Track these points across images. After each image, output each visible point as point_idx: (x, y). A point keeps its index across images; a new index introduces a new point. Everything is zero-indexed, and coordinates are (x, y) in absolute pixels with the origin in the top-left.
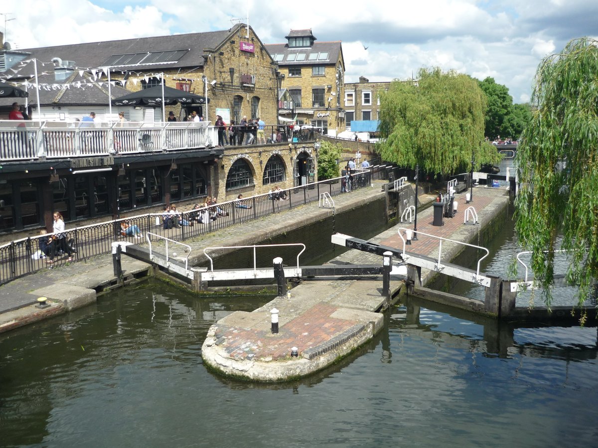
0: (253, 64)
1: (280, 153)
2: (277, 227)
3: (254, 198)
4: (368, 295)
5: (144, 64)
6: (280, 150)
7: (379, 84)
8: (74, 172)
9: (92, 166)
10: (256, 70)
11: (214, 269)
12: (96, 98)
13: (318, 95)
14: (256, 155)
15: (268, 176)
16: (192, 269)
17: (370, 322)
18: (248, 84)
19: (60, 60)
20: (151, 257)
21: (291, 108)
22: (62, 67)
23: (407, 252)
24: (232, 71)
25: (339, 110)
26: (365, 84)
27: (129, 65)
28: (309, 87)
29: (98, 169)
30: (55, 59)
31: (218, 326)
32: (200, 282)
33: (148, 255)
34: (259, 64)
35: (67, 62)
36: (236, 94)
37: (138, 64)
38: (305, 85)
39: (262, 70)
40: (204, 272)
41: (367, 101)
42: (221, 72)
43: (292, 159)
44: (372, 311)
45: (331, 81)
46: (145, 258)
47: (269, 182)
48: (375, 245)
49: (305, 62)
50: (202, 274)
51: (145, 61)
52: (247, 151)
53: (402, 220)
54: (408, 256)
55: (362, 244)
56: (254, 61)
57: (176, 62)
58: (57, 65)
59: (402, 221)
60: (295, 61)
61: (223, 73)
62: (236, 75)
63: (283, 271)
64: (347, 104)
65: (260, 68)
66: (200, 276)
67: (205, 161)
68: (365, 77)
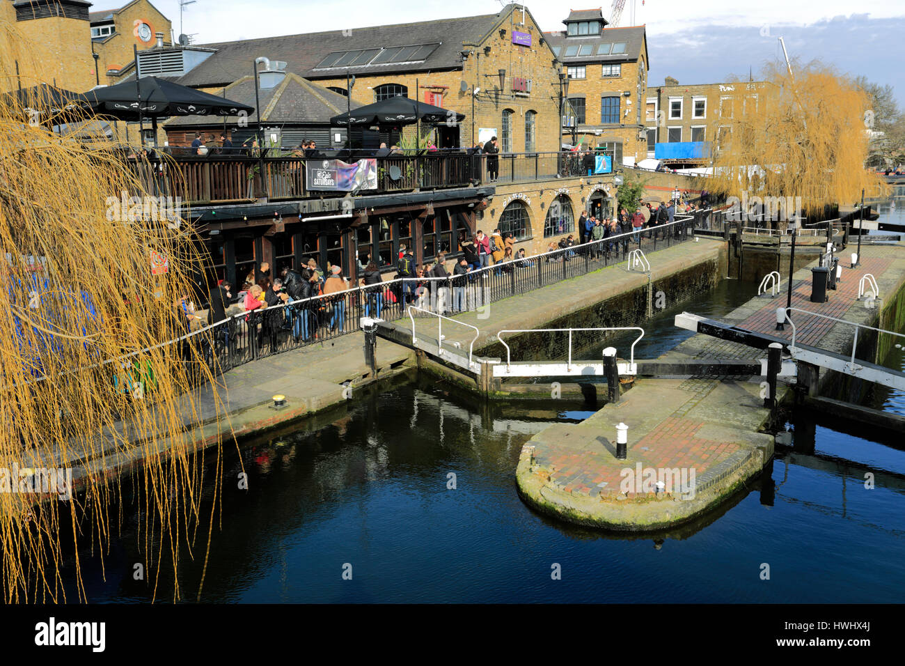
0: (530, 63)
1: (567, 192)
2: (575, 299)
3: (539, 257)
4: (742, 405)
5: (377, 65)
6: (568, 188)
7: (696, 87)
8: (304, 220)
9: (327, 210)
10: (533, 72)
11: (511, 361)
12: (318, 114)
13: (611, 105)
14: (537, 194)
15: (551, 225)
16: (479, 360)
17: (759, 448)
18: (522, 92)
19: (267, 61)
20: (415, 340)
21: (572, 125)
22: (269, 70)
23: (797, 345)
24: (501, 74)
25: (641, 127)
26: (675, 88)
27: (356, 67)
28: (597, 95)
29: (333, 215)
30: (260, 59)
31: (534, 444)
32: (491, 379)
33: (408, 337)
34: (538, 64)
35: (277, 63)
36: (506, 108)
37: (369, 65)
38: (591, 92)
39: (541, 72)
40: (497, 365)
41: (676, 114)
42: (486, 76)
43: (583, 200)
44: (754, 432)
45: (630, 85)
46: (403, 341)
47: (551, 233)
48: (744, 331)
49: (592, 58)
50: (494, 367)
51: (378, 61)
52: (524, 188)
53: (759, 292)
54: (800, 350)
55: (723, 330)
56: (530, 57)
57: (423, 62)
58: (264, 67)
59: (759, 294)
60: (577, 57)
61: (489, 77)
62: (507, 79)
63: (616, 367)
64: (649, 119)
65: (537, 69)
66: (492, 371)
67: (469, 204)
68: (674, 78)
